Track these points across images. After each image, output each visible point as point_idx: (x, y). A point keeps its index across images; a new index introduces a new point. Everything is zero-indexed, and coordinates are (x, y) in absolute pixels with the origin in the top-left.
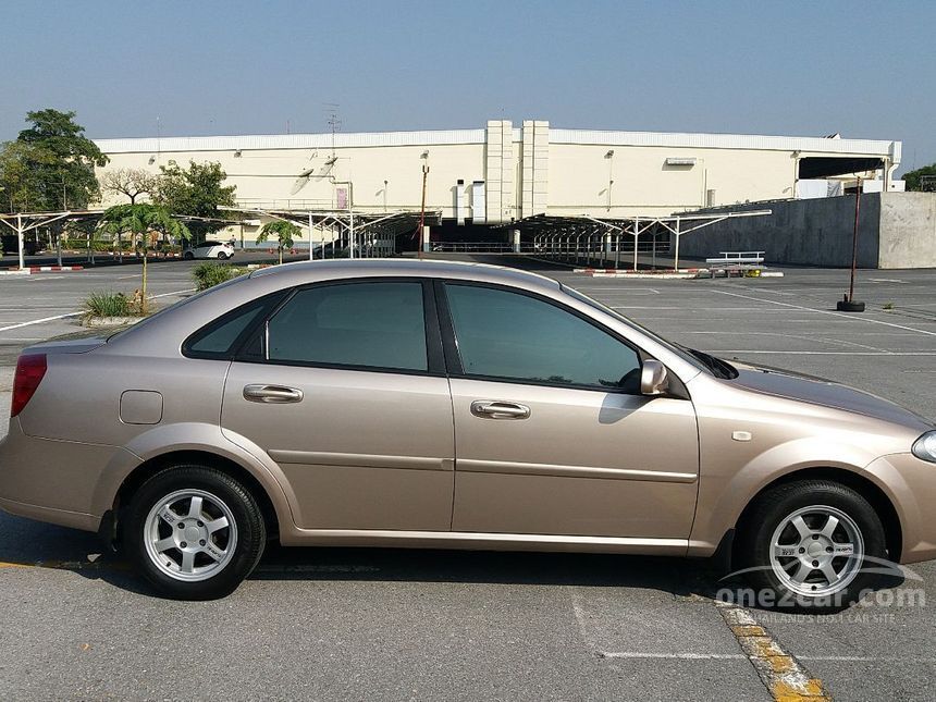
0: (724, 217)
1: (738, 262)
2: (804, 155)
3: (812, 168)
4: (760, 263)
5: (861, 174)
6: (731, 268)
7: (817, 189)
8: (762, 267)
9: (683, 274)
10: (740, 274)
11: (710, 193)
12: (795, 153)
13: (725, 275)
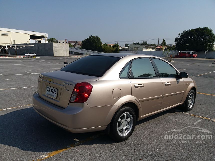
0: (25, 46)
1: (31, 55)
2: (31, 35)
3: (32, 37)
4: (35, 55)
5: (40, 39)
6: (30, 56)
7: (34, 41)
8: (36, 56)
9: (18, 57)
10: (32, 57)
11: (14, 41)
12: (29, 34)
13: (29, 57)
